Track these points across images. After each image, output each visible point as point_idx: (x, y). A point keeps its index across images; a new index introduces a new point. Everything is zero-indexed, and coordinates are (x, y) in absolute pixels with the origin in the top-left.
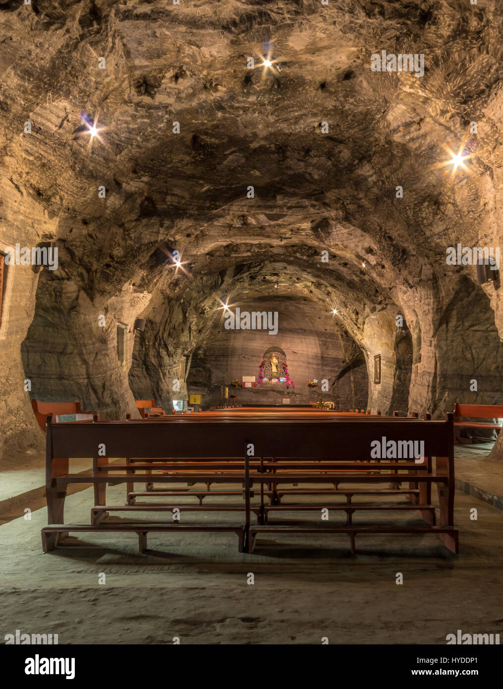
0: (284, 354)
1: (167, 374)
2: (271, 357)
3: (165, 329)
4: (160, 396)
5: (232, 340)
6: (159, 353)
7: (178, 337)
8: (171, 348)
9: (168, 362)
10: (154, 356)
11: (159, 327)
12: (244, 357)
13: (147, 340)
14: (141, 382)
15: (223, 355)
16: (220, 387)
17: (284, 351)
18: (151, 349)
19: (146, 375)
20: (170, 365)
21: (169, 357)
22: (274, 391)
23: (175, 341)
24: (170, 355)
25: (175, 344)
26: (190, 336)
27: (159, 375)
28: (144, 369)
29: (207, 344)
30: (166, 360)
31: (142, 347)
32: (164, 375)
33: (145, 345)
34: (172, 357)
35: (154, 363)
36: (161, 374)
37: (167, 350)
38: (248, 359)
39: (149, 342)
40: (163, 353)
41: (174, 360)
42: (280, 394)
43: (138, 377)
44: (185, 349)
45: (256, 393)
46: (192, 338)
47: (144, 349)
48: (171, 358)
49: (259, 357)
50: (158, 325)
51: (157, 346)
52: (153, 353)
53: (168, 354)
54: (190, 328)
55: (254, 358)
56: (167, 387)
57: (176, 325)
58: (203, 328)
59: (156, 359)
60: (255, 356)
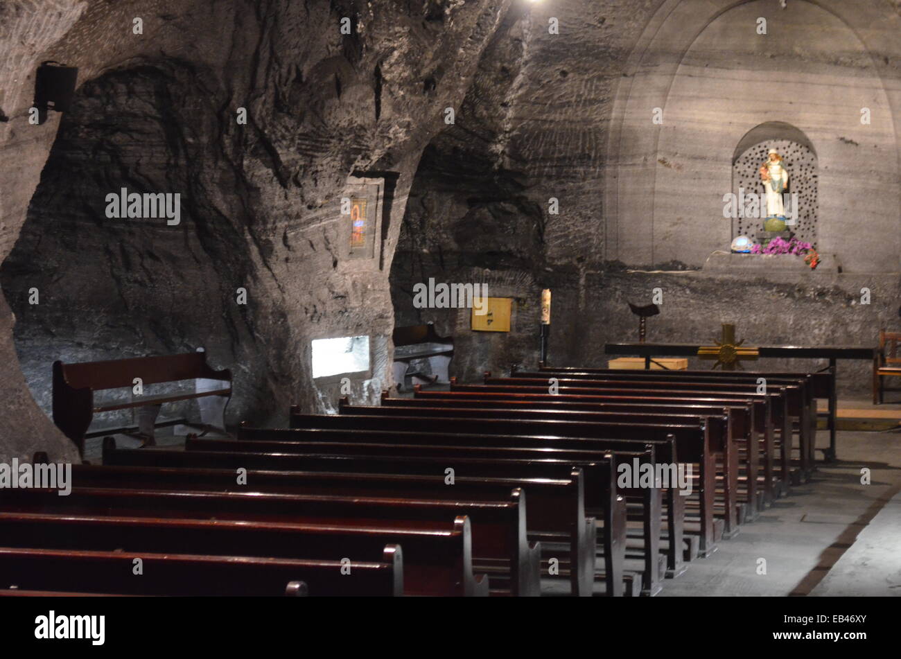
0: (809, 147)
1: (279, 246)
2: (763, 160)
3: (252, 87)
4: (251, 328)
5: (616, 103)
6: (239, 172)
7: (317, 110)
8: (286, 155)
9: (279, 202)
10: (223, 185)
11: (228, 82)
12: (663, 162)
13: (186, 130)
14: (182, 277)
15: (584, 158)
16: (575, 271)
17: (810, 136)
18: (208, 162)
19: (202, 254)
20: (288, 217)
21: (284, 184)
22: (770, 285)
23: (306, 127)
24: (284, 178)
25: (304, 136)
26: (378, 104)
27: (246, 252)
28: (192, 233)
29: (519, 119)
30: (273, 196)
31: (176, 155)
32: (266, 250)
33: (186, 146)
34: (298, 185)
35: (224, 208)
36: (254, 250)
37: (274, 162)
38: (679, 167)
39: (195, 136)
40: (261, 172)
41: (309, 196)
42: (790, 295)
43: (173, 259)
44: (358, 151)
45: (704, 292)
46: (386, 112)
47: (182, 162)
48: (294, 190)
49: (716, 159)
50: (219, 74)
51: (229, 151)
52: (217, 175)
53: (277, 174)
54: (378, 74)
55: (699, 166)
56: (276, 294)
57: (306, 69)
58: (440, 71)
59: (231, 197)
60: (703, 158)
